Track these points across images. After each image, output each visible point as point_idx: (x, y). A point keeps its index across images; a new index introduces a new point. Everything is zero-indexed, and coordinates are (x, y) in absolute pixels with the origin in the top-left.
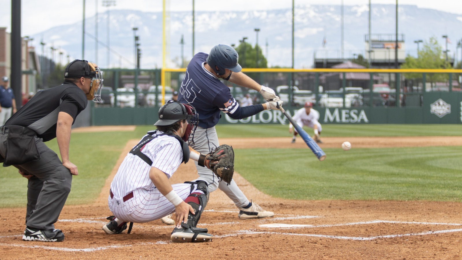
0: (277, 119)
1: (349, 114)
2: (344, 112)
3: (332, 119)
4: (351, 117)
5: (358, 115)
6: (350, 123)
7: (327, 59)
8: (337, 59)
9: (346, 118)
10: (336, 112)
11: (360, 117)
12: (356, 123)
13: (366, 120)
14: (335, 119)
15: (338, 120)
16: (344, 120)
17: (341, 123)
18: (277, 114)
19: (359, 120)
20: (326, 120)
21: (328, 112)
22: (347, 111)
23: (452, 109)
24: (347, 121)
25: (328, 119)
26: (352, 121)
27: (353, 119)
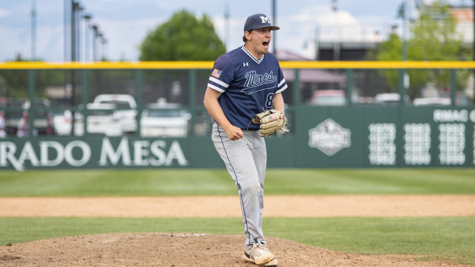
0: (8, 160)
1: (149, 149)
2: (138, 145)
3: (114, 159)
4: (151, 155)
5: (166, 150)
6: (150, 167)
7: (341, 44)
8: (360, 43)
9: (144, 158)
10: (124, 146)
11: (171, 156)
12: (163, 167)
13: (182, 161)
14: (121, 159)
15: (127, 160)
16: (138, 161)
17: (133, 167)
18: (8, 150)
19: (169, 162)
20: (103, 161)
21: (107, 146)
22: (145, 144)
23: (353, 138)
24: (145, 163)
25: (108, 159)
26: (154, 162)
27: (157, 158)
